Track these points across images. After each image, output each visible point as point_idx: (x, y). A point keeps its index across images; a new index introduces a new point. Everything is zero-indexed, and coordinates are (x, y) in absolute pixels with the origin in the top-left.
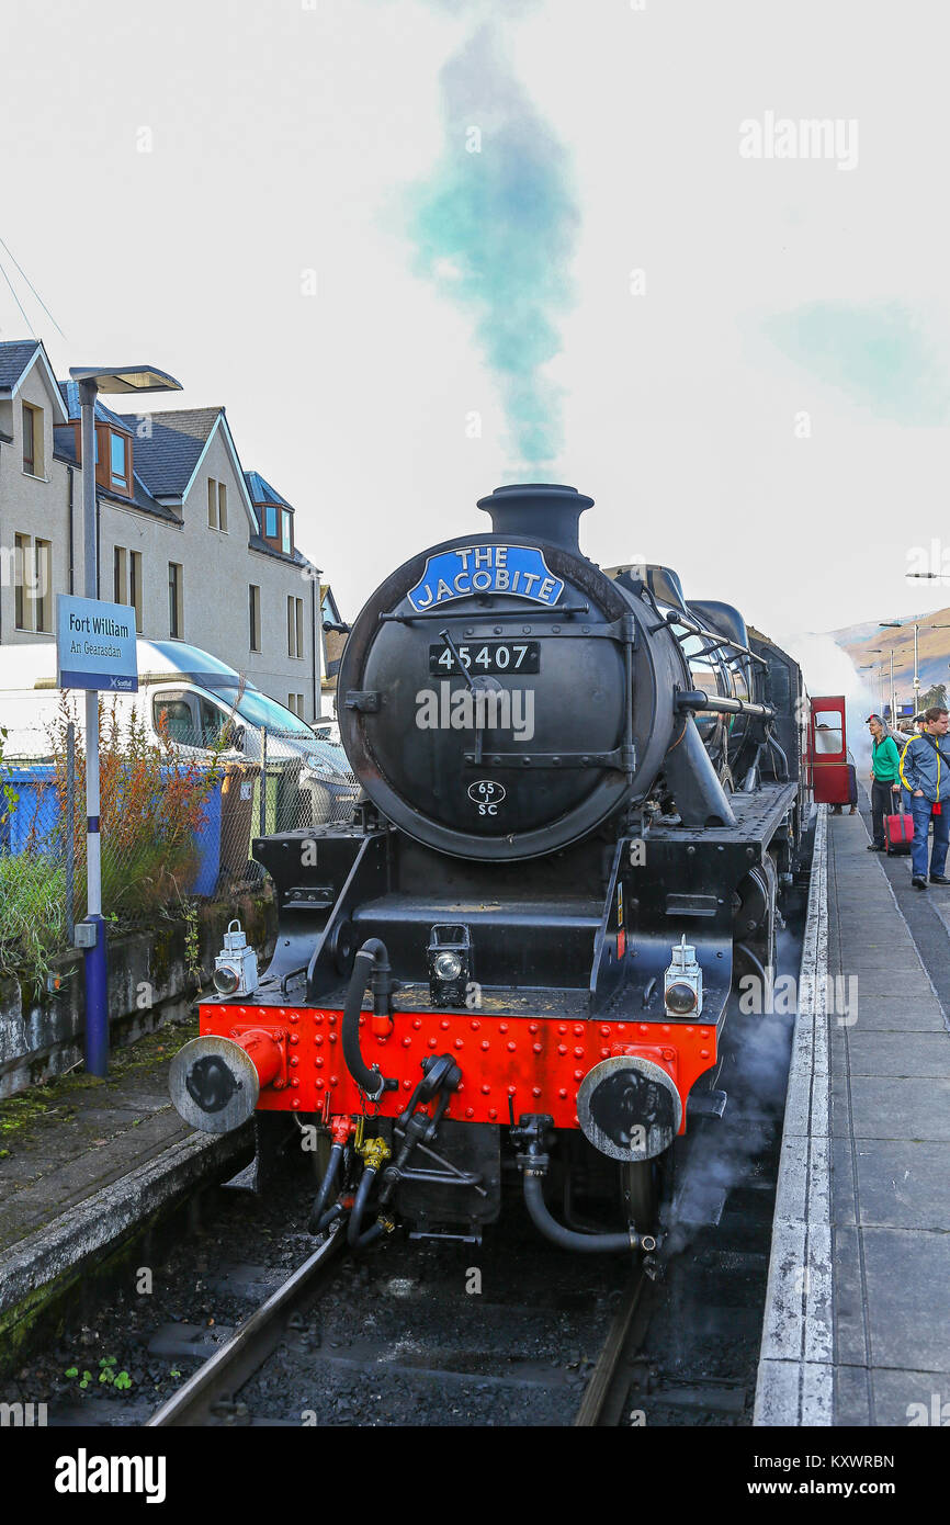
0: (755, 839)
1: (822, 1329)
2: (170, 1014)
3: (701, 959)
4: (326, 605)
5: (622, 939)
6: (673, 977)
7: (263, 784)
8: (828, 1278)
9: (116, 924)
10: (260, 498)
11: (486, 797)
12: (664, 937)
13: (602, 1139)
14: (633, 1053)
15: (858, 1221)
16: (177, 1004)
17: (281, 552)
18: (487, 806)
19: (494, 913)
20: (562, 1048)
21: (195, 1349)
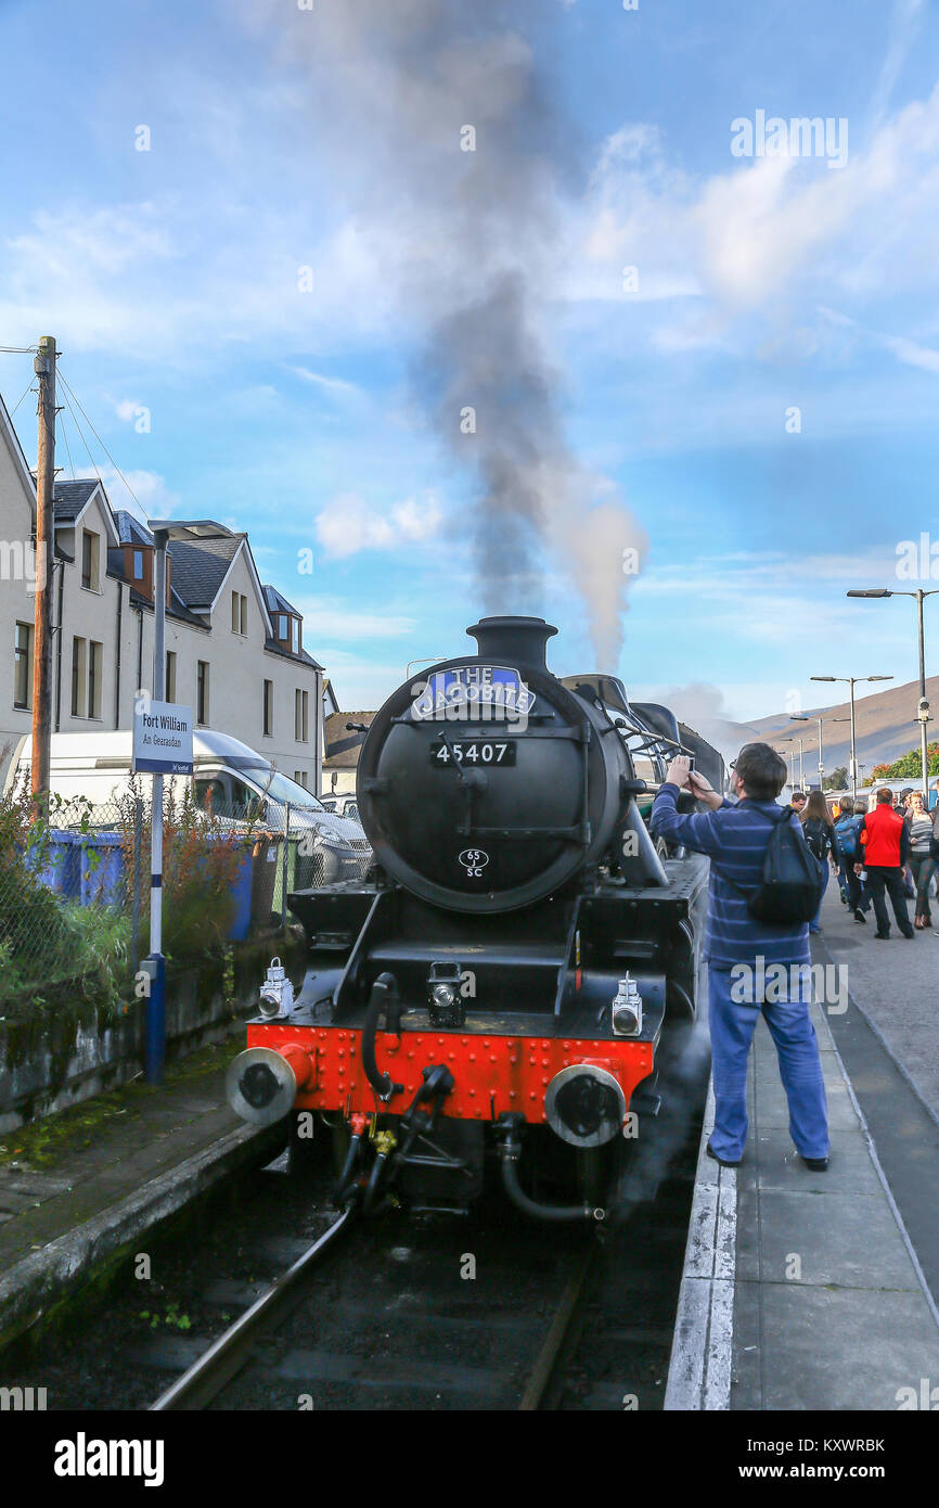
0: (683, 897)
1: (728, 1257)
2: (211, 1037)
3: (641, 990)
4: (327, 696)
5: (579, 976)
6: (618, 1006)
7: (286, 849)
8: (733, 1224)
9: (170, 962)
10: (274, 607)
11: (473, 861)
12: (611, 974)
13: (563, 1130)
14: (587, 1063)
15: (757, 1186)
16: (216, 1027)
17: (291, 652)
18: (474, 870)
19: (479, 954)
20: (532, 1060)
21: (240, 1299)
